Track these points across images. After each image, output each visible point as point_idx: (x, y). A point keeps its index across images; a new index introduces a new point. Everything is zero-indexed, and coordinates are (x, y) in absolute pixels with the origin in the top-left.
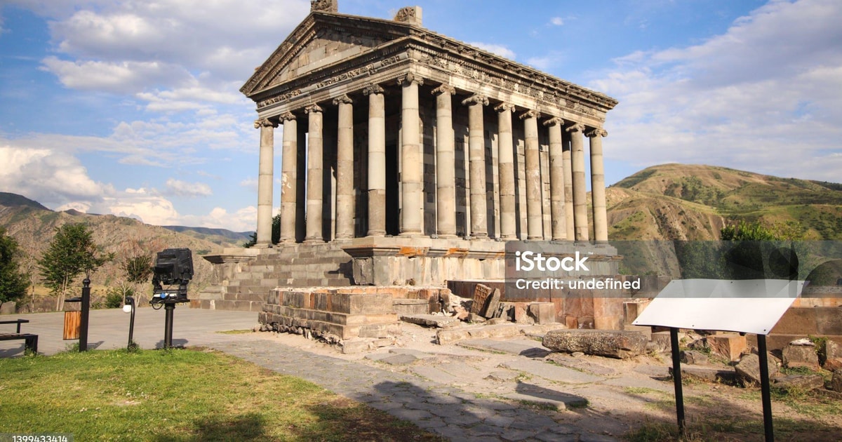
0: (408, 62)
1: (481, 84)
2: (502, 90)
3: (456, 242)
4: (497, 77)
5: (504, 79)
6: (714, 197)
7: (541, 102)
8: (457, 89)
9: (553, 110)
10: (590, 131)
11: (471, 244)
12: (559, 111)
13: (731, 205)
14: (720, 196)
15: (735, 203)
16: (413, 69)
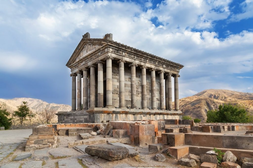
0: (108, 52)
1: (135, 60)
2: (142, 62)
3: (125, 109)
4: (140, 57)
5: (143, 58)
6: (224, 98)
7: (157, 66)
8: (126, 61)
9: (161, 69)
10: (174, 76)
11: (130, 110)
12: (163, 69)
13: (229, 100)
14: (225, 98)
15: (230, 100)
16: (109, 54)
